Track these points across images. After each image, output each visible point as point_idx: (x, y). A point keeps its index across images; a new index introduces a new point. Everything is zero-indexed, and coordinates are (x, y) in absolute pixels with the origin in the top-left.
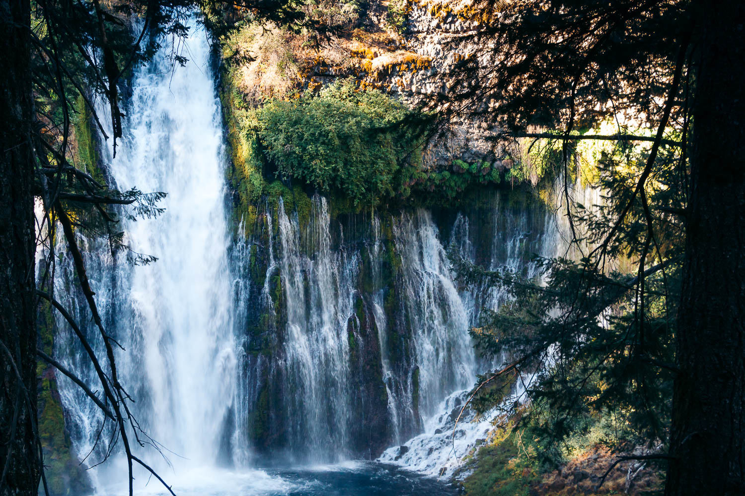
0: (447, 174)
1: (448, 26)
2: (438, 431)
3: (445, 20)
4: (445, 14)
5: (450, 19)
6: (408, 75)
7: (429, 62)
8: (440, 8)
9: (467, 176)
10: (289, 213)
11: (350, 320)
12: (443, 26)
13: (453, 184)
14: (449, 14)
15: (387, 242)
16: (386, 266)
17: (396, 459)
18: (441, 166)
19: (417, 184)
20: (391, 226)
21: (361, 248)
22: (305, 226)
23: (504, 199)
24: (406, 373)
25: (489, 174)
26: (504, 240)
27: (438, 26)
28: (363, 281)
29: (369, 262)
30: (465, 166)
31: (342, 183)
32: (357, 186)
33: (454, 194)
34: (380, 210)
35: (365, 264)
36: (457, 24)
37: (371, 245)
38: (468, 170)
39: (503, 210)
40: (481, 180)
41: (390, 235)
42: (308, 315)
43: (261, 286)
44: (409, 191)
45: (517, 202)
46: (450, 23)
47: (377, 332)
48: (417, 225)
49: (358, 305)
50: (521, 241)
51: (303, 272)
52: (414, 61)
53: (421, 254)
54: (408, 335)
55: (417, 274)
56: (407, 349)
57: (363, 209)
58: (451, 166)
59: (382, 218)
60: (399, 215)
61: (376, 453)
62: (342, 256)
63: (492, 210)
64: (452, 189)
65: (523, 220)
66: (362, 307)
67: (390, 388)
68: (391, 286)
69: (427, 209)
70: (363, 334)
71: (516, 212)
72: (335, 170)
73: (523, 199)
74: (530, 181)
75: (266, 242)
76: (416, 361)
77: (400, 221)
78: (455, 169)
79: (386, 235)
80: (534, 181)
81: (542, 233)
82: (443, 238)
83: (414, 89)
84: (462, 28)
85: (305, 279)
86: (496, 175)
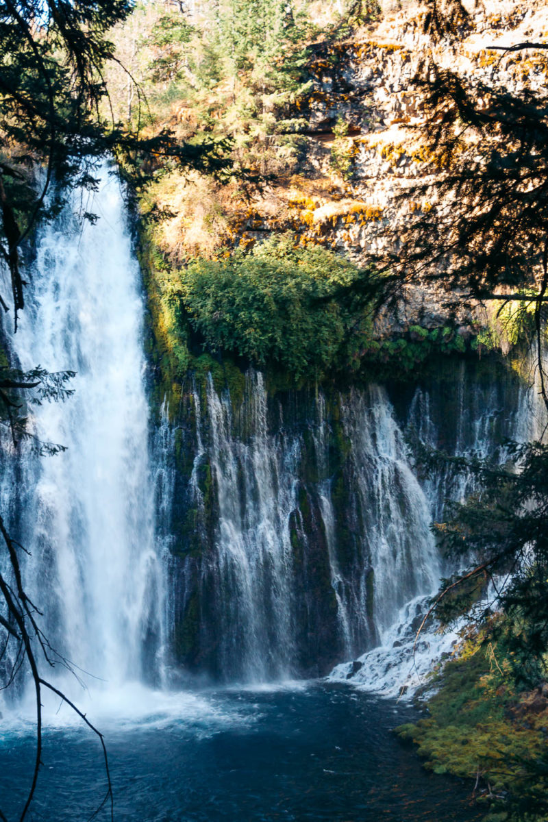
0: (402, 342)
1: (401, 170)
2: (397, 644)
3: (397, 163)
4: (397, 156)
5: (403, 162)
6: (356, 228)
7: (380, 212)
8: (391, 149)
9: (426, 345)
10: (220, 390)
11: (292, 515)
12: (396, 170)
13: (410, 354)
14: (402, 156)
15: (334, 423)
16: (334, 452)
17: (349, 676)
18: (395, 333)
19: (368, 355)
20: (338, 403)
22: (238, 406)
23: (470, 371)
24: (358, 576)
25: (452, 342)
26: (472, 418)
27: (390, 171)
28: (307, 468)
30: (424, 332)
31: (281, 355)
32: (298, 358)
33: (412, 366)
34: (325, 386)
35: (309, 450)
36: (412, 167)
37: (316, 428)
38: (427, 338)
39: (469, 382)
40: (443, 349)
41: (337, 415)
44: (359, 363)
45: (486, 375)
46: (404, 166)
47: (324, 529)
48: (369, 403)
49: (301, 497)
50: (491, 420)
51: (237, 459)
52: (362, 212)
53: (374, 437)
54: (360, 533)
55: (370, 460)
56: (359, 548)
57: (306, 385)
58: (408, 333)
59: (328, 396)
60: (347, 391)
63: (455, 383)
64: (409, 359)
65: (493, 394)
66: (306, 499)
67: (340, 594)
68: (339, 475)
69: (380, 383)
70: (309, 531)
71: (485, 386)
72: (272, 340)
73: (492, 370)
74: (500, 350)
75: (193, 425)
76: (370, 561)
77: (349, 398)
78: (413, 336)
79: (332, 416)
80: (505, 349)
81: (515, 411)
82: (400, 416)
83: (363, 243)
84: (418, 172)
85: (240, 467)
86: (460, 342)
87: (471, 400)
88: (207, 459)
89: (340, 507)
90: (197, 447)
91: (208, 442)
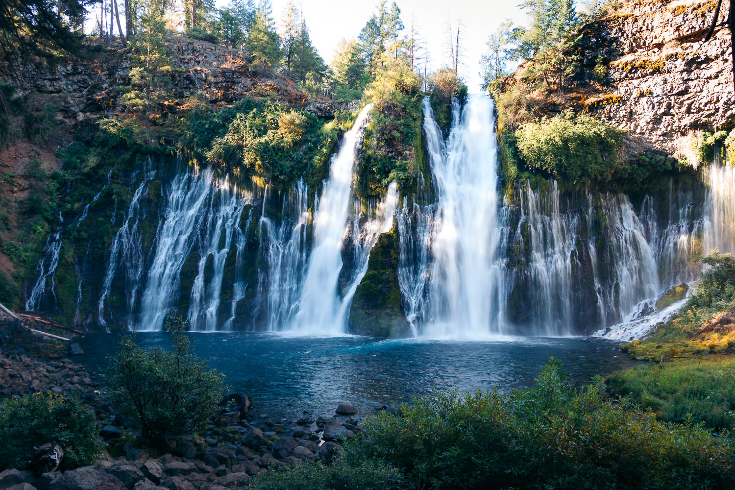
0: (636, 166)
1: (632, 75)
2: (632, 321)
3: (630, 72)
4: (630, 68)
5: (633, 71)
6: (608, 107)
7: (621, 98)
8: (627, 64)
9: (649, 167)
10: (533, 189)
11: (572, 252)
12: (629, 76)
13: (640, 173)
14: (633, 67)
15: (597, 208)
16: (597, 223)
17: (603, 335)
18: (631, 161)
19: (616, 172)
20: (599, 198)
21: (580, 212)
22: (544, 196)
23: (676, 182)
24: (611, 287)
25: (664, 163)
26: (678, 208)
27: (626, 76)
28: (582, 231)
29: (585, 220)
30: (648, 159)
31: (566, 170)
32: (575, 171)
33: (641, 180)
34: (592, 191)
36: (639, 72)
37: (587, 210)
38: (649, 162)
39: (676, 190)
40: (659, 168)
41: (599, 204)
42: (545, 249)
43: (515, 229)
44: (610, 176)
45: (685, 183)
46: (634, 73)
47: (590, 260)
48: (619, 203)
49: (578, 243)
50: (689, 208)
51: (542, 223)
52: (611, 98)
53: (621, 219)
54: (612, 264)
55: (619, 230)
56: (611, 272)
57: (581, 188)
58: (638, 161)
59: (593, 194)
60: (605, 193)
61: (590, 332)
62: (568, 216)
63: (668, 190)
64: (639, 176)
65: (689, 196)
66: (581, 245)
67: (599, 294)
68: (600, 234)
69: (625, 193)
71: (685, 191)
72: (560, 161)
73: (689, 180)
74: (692, 166)
75: (519, 205)
76: (617, 279)
77: (606, 197)
78: (641, 162)
79: (596, 204)
80: (695, 166)
81: (703, 201)
82: (637, 209)
83: (612, 115)
84: (642, 74)
85: (544, 227)
86: (669, 164)
87: (677, 198)
88: (526, 222)
89: (601, 250)
90: (520, 215)
91: (527, 214)
